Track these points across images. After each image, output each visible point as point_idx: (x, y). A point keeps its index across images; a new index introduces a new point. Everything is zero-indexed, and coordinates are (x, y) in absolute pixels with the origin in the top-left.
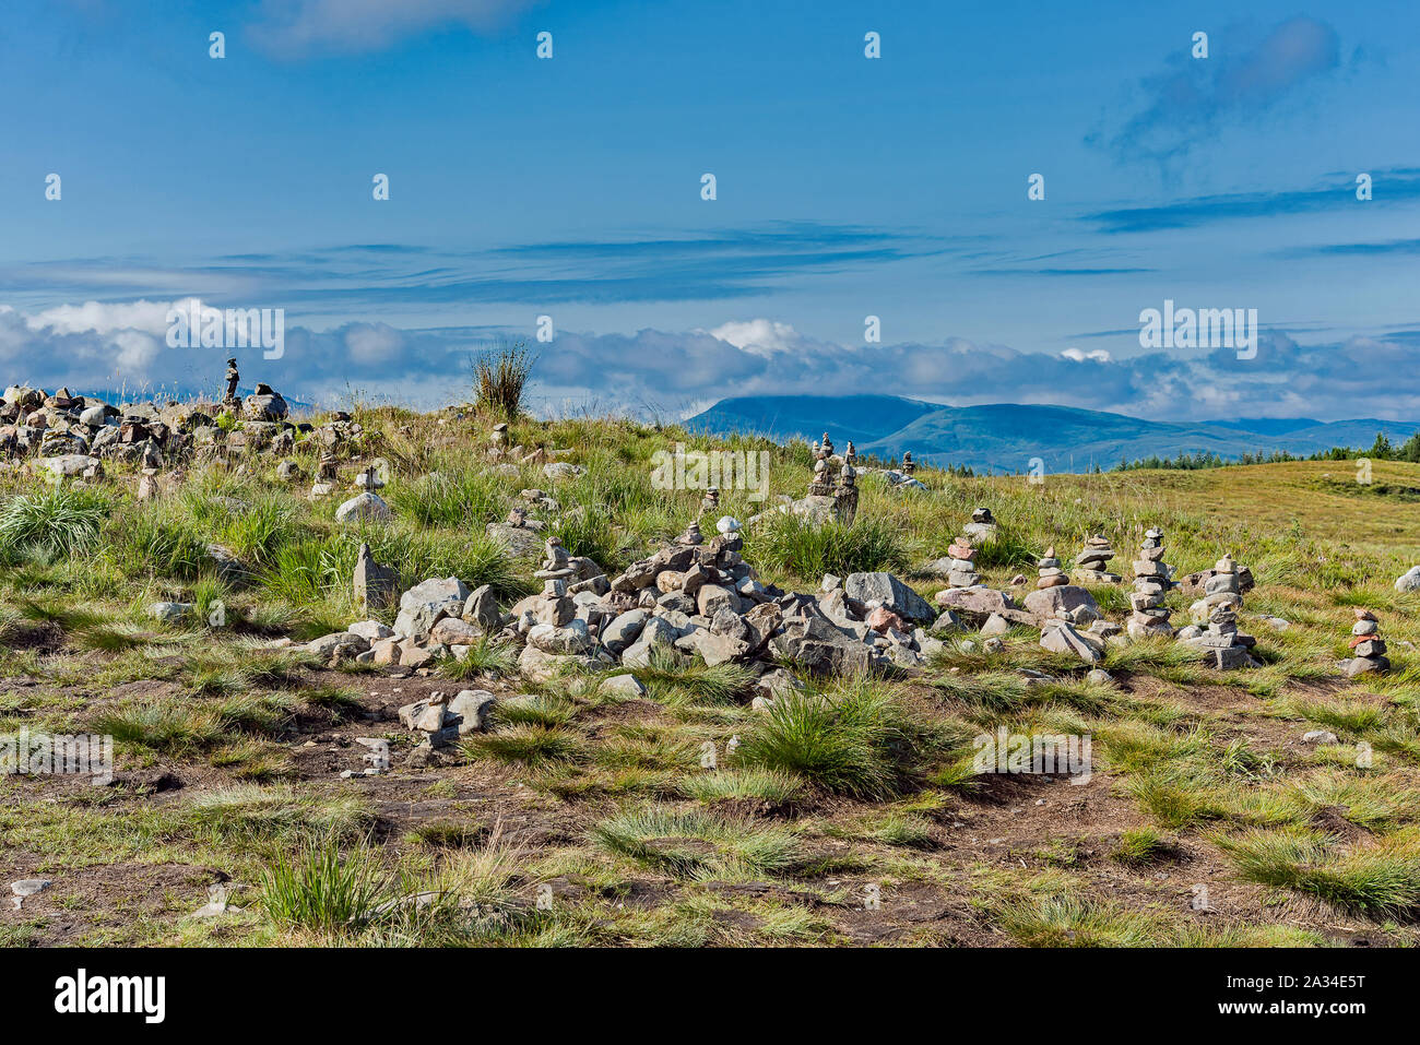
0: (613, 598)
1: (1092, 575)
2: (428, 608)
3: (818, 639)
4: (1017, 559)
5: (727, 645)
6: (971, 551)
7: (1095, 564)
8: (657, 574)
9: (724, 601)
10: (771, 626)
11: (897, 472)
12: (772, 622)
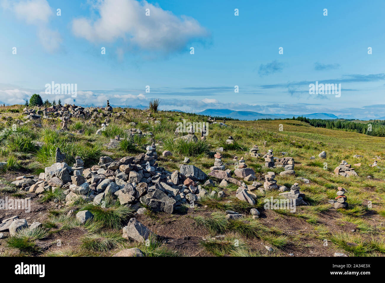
0: (107, 172)
1: (254, 154)
2: (50, 173)
3: (156, 198)
4: (237, 148)
5: (127, 197)
6: (220, 156)
7: (255, 151)
8: (119, 165)
9: (135, 177)
10: (143, 191)
11: (222, 123)
12: (143, 190)
